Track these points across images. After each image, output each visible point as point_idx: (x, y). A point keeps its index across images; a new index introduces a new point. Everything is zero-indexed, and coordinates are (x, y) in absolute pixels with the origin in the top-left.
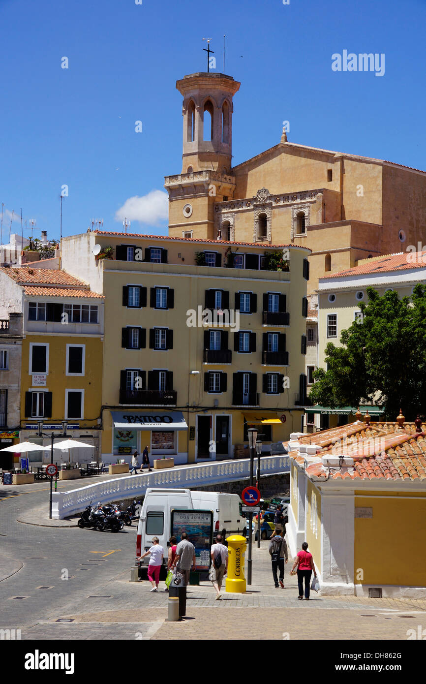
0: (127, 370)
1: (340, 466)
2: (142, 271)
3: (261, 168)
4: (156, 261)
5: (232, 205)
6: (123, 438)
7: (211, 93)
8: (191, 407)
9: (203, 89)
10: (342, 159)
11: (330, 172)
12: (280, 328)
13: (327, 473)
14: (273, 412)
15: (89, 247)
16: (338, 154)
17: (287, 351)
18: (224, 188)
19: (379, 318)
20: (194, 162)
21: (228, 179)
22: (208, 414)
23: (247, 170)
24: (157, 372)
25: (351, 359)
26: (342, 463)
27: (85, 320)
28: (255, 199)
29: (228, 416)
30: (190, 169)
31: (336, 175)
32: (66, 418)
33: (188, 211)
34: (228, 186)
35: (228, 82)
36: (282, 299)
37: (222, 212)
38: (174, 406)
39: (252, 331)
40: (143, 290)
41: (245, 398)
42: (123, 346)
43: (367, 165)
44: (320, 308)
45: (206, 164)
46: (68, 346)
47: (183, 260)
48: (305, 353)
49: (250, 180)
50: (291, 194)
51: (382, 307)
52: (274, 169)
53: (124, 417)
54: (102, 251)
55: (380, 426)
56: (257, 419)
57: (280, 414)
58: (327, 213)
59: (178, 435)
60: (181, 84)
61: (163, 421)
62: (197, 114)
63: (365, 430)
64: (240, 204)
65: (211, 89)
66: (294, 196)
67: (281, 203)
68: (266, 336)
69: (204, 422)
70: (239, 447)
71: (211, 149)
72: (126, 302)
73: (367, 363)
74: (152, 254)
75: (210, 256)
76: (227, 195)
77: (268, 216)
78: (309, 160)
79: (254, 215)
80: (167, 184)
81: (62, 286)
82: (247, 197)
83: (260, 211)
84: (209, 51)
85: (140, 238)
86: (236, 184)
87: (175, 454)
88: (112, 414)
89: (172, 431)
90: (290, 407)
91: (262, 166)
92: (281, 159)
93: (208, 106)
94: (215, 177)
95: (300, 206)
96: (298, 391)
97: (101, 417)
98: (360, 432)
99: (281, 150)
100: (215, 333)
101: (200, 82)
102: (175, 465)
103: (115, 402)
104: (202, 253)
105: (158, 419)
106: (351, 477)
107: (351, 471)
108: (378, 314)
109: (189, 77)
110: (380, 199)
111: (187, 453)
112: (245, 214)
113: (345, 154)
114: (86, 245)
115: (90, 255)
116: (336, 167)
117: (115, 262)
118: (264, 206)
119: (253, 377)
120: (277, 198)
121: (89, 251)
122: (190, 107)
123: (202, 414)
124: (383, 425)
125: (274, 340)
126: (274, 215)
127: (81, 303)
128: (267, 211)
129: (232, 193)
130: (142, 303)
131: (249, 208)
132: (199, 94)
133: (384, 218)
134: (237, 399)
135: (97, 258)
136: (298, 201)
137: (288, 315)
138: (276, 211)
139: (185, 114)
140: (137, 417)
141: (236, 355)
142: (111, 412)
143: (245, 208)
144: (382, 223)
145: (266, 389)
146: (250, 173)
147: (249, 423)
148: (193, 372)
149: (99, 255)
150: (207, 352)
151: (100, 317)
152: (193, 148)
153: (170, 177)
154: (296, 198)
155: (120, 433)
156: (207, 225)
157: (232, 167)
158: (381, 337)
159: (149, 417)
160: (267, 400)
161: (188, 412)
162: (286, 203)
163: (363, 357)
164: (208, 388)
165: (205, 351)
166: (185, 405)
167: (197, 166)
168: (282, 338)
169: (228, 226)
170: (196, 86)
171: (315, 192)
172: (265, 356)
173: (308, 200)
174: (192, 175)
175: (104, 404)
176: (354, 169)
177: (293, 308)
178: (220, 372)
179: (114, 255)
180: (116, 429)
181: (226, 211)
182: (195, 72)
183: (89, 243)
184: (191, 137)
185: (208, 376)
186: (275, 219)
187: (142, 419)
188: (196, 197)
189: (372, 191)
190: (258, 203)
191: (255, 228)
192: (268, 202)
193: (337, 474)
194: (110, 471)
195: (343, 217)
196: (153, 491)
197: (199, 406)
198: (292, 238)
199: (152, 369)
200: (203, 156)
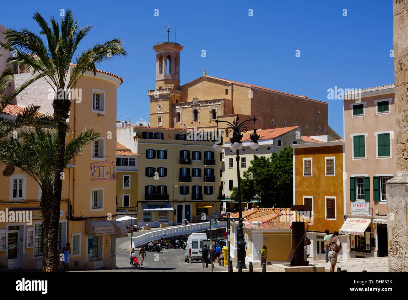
0: (148, 186)
1: (258, 225)
2: (154, 143)
3: (194, 87)
4: (158, 138)
5: (181, 105)
6: (146, 215)
7: (170, 52)
8: (174, 201)
9: (166, 50)
10: (232, 84)
11: (227, 90)
12: (211, 167)
13: (255, 227)
14: (209, 203)
15: (130, 133)
16: (230, 82)
17: (214, 176)
18: (177, 96)
19: (259, 167)
20: (162, 84)
21: (178, 92)
22: (182, 204)
23: (187, 88)
24: (160, 186)
25: (248, 184)
26: (259, 224)
27: (130, 165)
28: (192, 102)
29: (190, 205)
30: (160, 87)
31: (230, 92)
32: (123, 207)
33: (160, 107)
34: (178, 95)
35: (178, 47)
36: (212, 154)
37: (176, 107)
38: (168, 201)
39: (200, 168)
40: (154, 151)
41: (197, 197)
42: (146, 175)
43: (244, 88)
44: (225, 155)
45: (168, 85)
46: (124, 176)
47: (170, 137)
48: (221, 177)
49: (189, 92)
50: (209, 100)
51: (259, 162)
52: (200, 88)
53: (147, 206)
54: (137, 135)
55: (261, 210)
56: (202, 206)
57: (211, 203)
58: (226, 110)
59: (169, 214)
60: (155, 47)
61: (163, 207)
62: (164, 62)
63: (257, 212)
64: (185, 104)
65: (170, 50)
66: (210, 102)
67: (204, 105)
68: (205, 170)
69: (180, 208)
70: (195, 218)
71: (170, 78)
72: (147, 157)
73: (255, 185)
74: (157, 135)
75: (181, 135)
76: (178, 99)
77: (198, 110)
78: (217, 84)
79: (191, 110)
80: (149, 94)
81: (120, 150)
82: (188, 102)
83: (194, 108)
84: (168, 32)
85: (152, 129)
86: (182, 94)
87: (168, 221)
88: (142, 205)
89: (166, 212)
90: (216, 200)
91: (194, 86)
92: (203, 84)
93: (169, 57)
94: (172, 91)
95: (213, 106)
96: (219, 194)
97: (137, 206)
98: (255, 212)
99: (204, 79)
100: (184, 169)
101: (165, 47)
102: (169, 226)
103: (143, 200)
104: (178, 134)
105: (161, 206)
106: (262, 228)
107: (262, 227)
108: (258, 166)
109: (160, 44)
110: (250, 104)
111: (173, 221)
112: (187, 109)
113: (234, 83)
114: (129, 132)
115: (131, 136)
116: (229, 88)
117: (143, 140)
118: (196, 106)
119: (200, 188)
120: (202, 102)
121: (130, 134)
122: (160, 58)
123: (179, 204)
124: (262, 209)
125: (209, 171)
126: (201, 110)
127: (129, 157)
128: (198, 108)
129: (180, 98)
130: (154, 157)
131: (189, 106)
132: (165, 53)
133: (252, 112)
134: (194, 197)
135: (135, 138)
136: (213, 104)
137: (215, 160)
138: (202, 108)
139: (158, 61)
140: (152, 206)
141: (193, 178)
142: (141, 204)
143: (187, 106)
144: (251, 114)
145: (206, 193)
146: (189, 89)
147: (199, 207)
148: (176, 186)
149: (135, 136)
150: (181, 178)
151: (136, 163)
152: (162, 77)
153: (151, 91)
154: (211, 103)
155: (145, 213)
156: (169, 114)
157: (180, 86)
158: (260, 175)
159: (157, 206)
160: (206, 198)
161: (173, 203)
162: (207, 105)
163: (253, 182)
164: (181, 193)
165: (180, 177)
166: (172, 200)
167: (164, 86)
168: (212, 170)
169: (179, 114)
170: (163, 49)
171: (221, 100)
172: (205, 178)
173: (217, 103)
174: (162, 90)
175: (138, 200)
176: (238, 90)
177: (217, 157)
178: (186, 186)
179: (141, 137)
180: (143, 211)
181: (178, 107)
182: (163, 42)
183: (130, 131)
184: (161, 72)
185: (181, 188)
186: (202, 112)
187: (155, 207)
188: (163, 101)
189: (246, 100)
190: (193, 104)
191: (192, 116)
192: (198, 104)
193: (257, 227)
194: (143, 229)
195: (233, 112)
196: (194, 234)
197: (178, 200)
198: (210, 121)
199: (158, 185)
200: (167, 81)
